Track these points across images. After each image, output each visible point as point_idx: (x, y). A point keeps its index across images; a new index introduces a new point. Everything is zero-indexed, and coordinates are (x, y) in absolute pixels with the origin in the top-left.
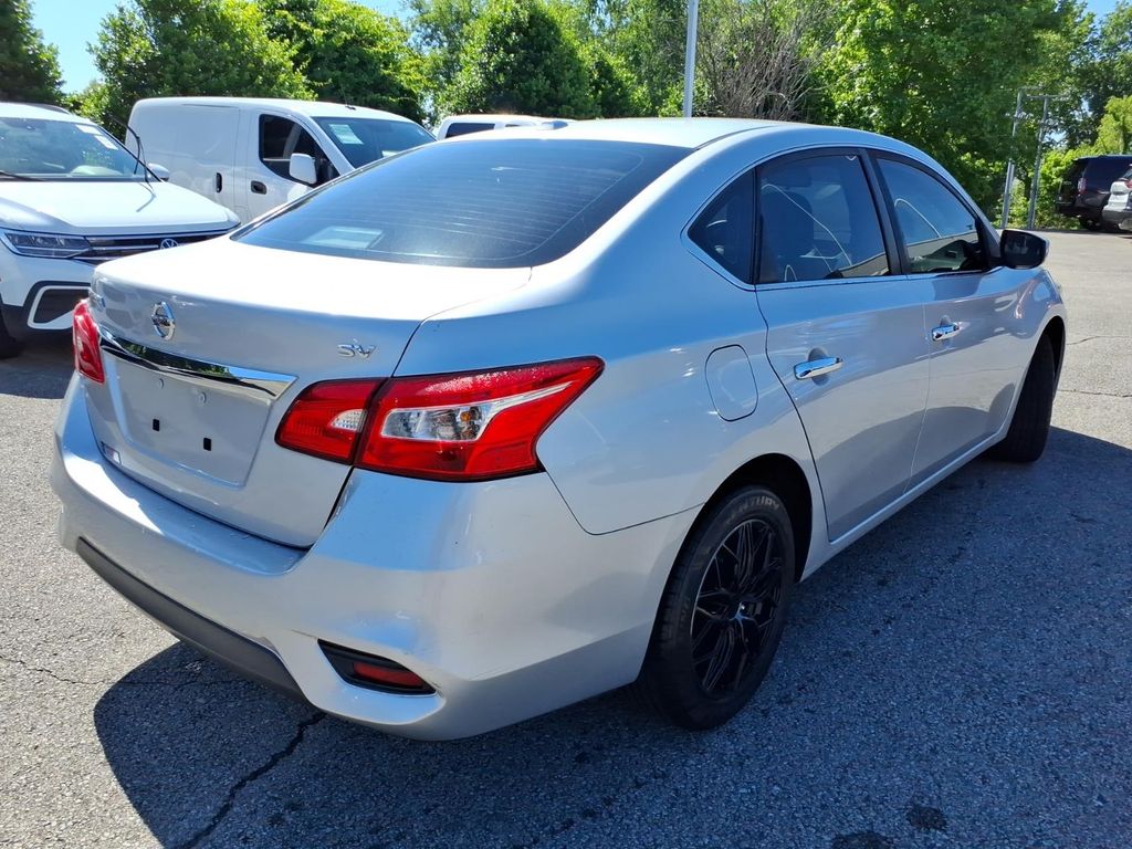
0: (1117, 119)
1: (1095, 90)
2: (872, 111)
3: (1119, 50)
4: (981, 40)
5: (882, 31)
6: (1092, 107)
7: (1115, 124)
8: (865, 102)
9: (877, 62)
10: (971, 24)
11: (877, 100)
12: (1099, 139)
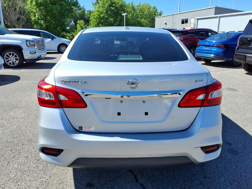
0: (80, 25)
1: (74, 19)
2: (41, 22)
3: (77, 11)
4: (62, 7)
5: (40, 3)
6: (74, 22)
7: (80, 26)
8: (39, 19)
9: (40, 10)
10: (59, 4)
11: (42, 19)
12: (77, 29)
